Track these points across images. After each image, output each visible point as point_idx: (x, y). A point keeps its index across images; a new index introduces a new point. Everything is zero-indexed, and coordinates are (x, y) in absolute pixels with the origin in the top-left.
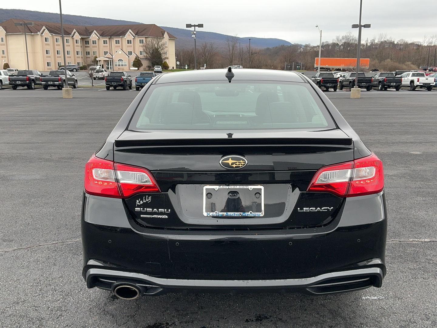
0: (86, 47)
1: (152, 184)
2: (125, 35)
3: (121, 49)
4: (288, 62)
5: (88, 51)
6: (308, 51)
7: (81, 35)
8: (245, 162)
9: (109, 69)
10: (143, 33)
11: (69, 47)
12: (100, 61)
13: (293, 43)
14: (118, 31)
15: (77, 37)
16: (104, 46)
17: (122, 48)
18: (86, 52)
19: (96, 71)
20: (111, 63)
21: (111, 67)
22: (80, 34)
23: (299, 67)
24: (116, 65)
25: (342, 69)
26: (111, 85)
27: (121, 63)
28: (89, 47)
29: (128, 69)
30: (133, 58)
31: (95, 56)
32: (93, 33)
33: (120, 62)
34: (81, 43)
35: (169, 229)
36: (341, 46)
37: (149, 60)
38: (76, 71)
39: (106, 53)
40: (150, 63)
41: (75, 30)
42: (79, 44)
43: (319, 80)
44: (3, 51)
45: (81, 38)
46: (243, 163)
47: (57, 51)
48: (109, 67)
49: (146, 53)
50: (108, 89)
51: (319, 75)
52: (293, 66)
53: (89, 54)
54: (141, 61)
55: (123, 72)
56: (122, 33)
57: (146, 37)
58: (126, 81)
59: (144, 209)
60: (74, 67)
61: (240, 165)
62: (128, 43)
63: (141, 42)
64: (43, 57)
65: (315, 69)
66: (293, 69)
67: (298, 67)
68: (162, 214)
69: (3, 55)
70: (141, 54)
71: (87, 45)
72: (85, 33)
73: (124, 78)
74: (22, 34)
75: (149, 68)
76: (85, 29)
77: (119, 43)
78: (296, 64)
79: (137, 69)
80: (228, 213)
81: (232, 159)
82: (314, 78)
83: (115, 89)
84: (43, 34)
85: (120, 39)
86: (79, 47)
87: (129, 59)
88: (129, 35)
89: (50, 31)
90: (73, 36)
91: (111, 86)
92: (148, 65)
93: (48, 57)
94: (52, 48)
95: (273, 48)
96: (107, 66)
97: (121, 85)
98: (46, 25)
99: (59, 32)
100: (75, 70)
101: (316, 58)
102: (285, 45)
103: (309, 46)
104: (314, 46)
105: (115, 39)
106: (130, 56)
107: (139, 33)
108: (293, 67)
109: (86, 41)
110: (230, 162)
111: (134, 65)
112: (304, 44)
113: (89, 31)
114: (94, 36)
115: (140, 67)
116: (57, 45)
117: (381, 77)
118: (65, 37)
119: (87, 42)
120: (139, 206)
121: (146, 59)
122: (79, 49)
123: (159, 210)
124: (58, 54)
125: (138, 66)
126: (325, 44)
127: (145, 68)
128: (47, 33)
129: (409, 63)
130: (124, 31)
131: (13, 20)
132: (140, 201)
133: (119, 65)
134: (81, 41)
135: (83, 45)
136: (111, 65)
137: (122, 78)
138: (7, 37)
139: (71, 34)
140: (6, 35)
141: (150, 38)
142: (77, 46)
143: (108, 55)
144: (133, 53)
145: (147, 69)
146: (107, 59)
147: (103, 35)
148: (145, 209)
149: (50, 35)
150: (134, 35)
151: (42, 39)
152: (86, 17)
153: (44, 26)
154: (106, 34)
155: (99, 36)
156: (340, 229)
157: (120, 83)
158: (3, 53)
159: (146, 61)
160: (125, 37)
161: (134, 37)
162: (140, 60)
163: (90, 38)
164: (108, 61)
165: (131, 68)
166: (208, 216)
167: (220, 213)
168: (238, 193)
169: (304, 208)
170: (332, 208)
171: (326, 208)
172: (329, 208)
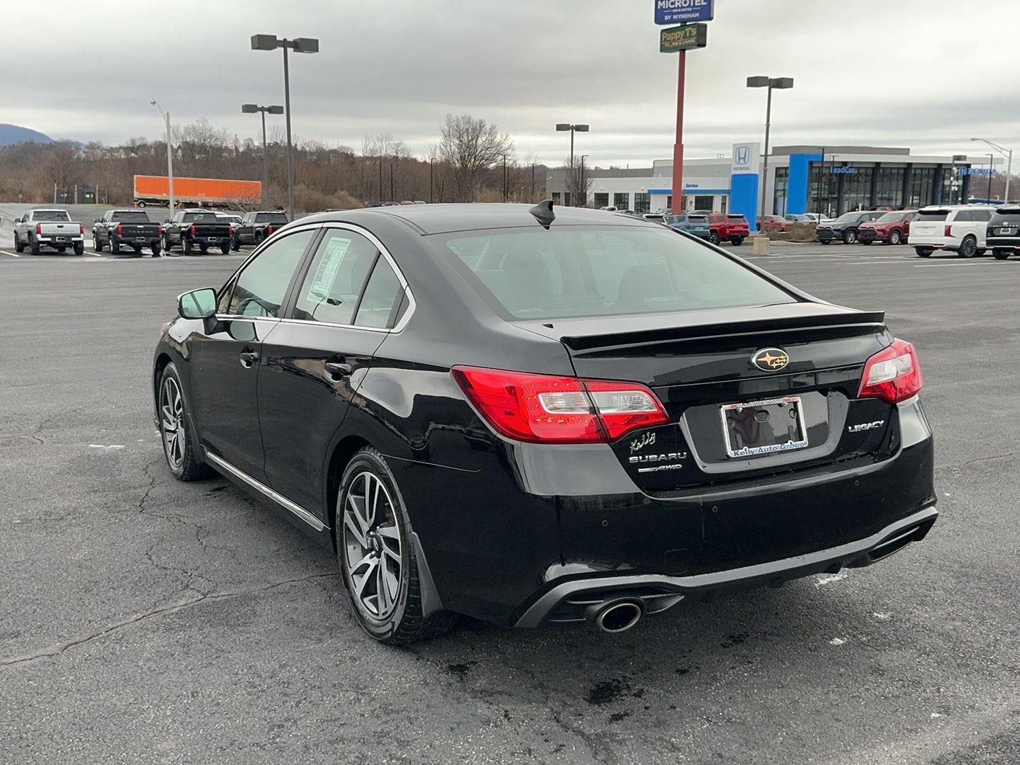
1: (656, 410)
4: (61, 185)
6: (99, 158)
8: (787, 359)
13: (56, 139)
23: (92, 196)
25: (200, 203)
35: (684, 487)
36: (177, 150)
43: (113, 227)
46: (784, 360)
51: (111, 215)
52: (76, 193)
59: (644, 458)
61: (782, 364)
65: (136, 203)
66: (76, 200)
67: (88, 196)
68: (673, 461)
78: (81, 188)
80: (762, 447)
81: (771, 354)
82: (102, 222)
95: (5, 147)
101: (135, 176)
102: (35, 142)
103: (98, 148)
104: (112, 148)
108: (76, 196)
110: (768, 359)
112: (85, 142)
117: (259, 222)
120: (636, 454)
123: (670, 455)
126: (138, 143)
129: (344, 193)
132: (638, 442)
148: (647, 457)
156: (905, 450)
166: (737, 456)
167: (750, 449)
168: (768, 413)
169: (856, 427)
170: (883, 422)
171: (877, 422)
172: (879, 422)
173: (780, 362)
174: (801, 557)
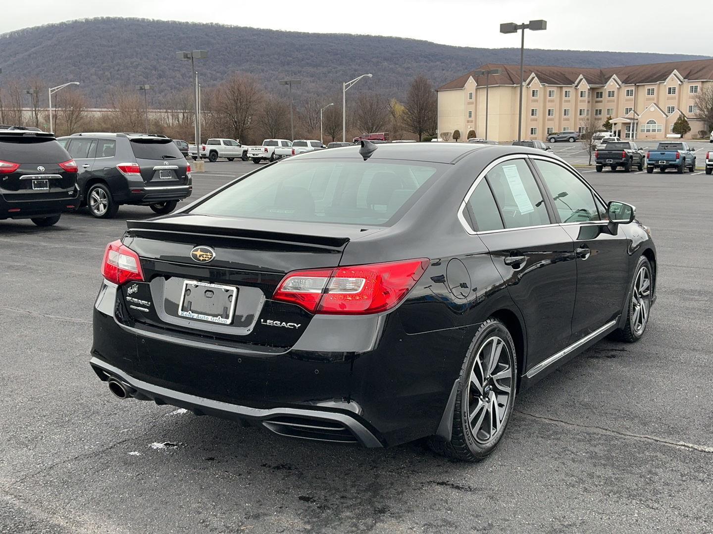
0: (597, 102)
2: (665, 80)
3: (655, 104)
5: (599, 109)
7: (591, 84)
8: (212, 256)
9: (629, 137)
10: (700, 74)
11: (569, 103)
12: (615, 124)
14: (655, 74)
15: (584, 86)
16: (627, 100)
17: (658, 101)
18: (596, 110)
19: (603, 142)
20: (633, 127)
21: (633, 134)
22: (589, 82)
24: (643, 131)
26: (603, 163)
27: (651, 127)
28: (601, 102)
29: (664, 137)
30: (674, 117)
31: (609, 116)
32: (612, 79)
33: (651, 125)
34: (589, 96)
37: (705, 121)
38: (574, 141)
39: (628, 111)
40: (706, 126)
41: (581, 76)
42: (586, 98)
44: (470, 113)
45: (591, 88)
46: (209, 257)
47: (549, 110)
48: (629, 134)
49: (701, 110)
50: (599, 169)
53: (600, 113)
54: (689, 122)
55: (628, 143)
56: (662, 77)
57: (703, 82)
58: (631, 157)
59: (132, 299)
60: (571, 135)
61: (207, 259)
62: (670, 93)
63: (694, 89)
64: (526, 120)
68: (143, 306)
69: (470, 119)
70: (691, 111)
71: (599, 99)
72: (598, 80)
73: (629, 153)
74: (499, 86)
75: (703, 134)
76: (599, 74)
77: (653, 94)
79: (679, 136)
83: (614, 170)
84: (530, 86)
85: (655, 87)
86: (584, 103)
87: (666, 121)
88: (673, 80)
89: (542, 80)
90: (576, 86)
91: (606, 165)
92: (701, 130)
93: (534, 121)
94: (542, 105)
96: (626, 132)
97: (622, 164)
98: (538, 71)
99: (557, 81)
100: (571, 140)
105: (647, 88)
106: (670, 115)
107: (691, 75)
109: (598, 93)
110: (199, 253)
111: (676, 130)
113: (605, 77)
114: (612, 84)
115: (686, 133)
116: (550, 101)
118: (563, 88)
119: (600, 95)
121: (699, 118)
122: (584, 106)
123: (143, 301)
124: (549, 115)
125: (682, 131)
127: (694, 135)
128: (536, 84)
130: (666, 72)
131: (489, 65)
132: (131, 289)
133: (648, 131)
134: (589, 93)
135: (592, 100)
136: (633, 131)
137: (624, 152)
138: (478, 91)
139: (574, 83)
140: (477, 89)
141: (710, 83)
142: (581, 101)
143: (631, 114)
144: (676, 110)
145: (699, 136)
146: (628, 121)
147: (628, 81)
149: (541, 86)
150: (682, 78)
151: (527, 93)
152: (616, 52)
153: (533, 73)
154: (632, 80)
155: (620, 83)
157: (621, 161)
158: (470, 116)
159: (698, 122)
160: (665, 84)
161: (681, 82)
162: (686, 121)
163: (605, 87)
164: (630, 123)
165: (668, 136)
166: (182, 315)
167: (192, 314)
168: (213, 293)
169: (268, 321)
170: (299, 325)
171: (293, 324)
172: (295, 325)
173: (206, 257)
174: (202, 399)
